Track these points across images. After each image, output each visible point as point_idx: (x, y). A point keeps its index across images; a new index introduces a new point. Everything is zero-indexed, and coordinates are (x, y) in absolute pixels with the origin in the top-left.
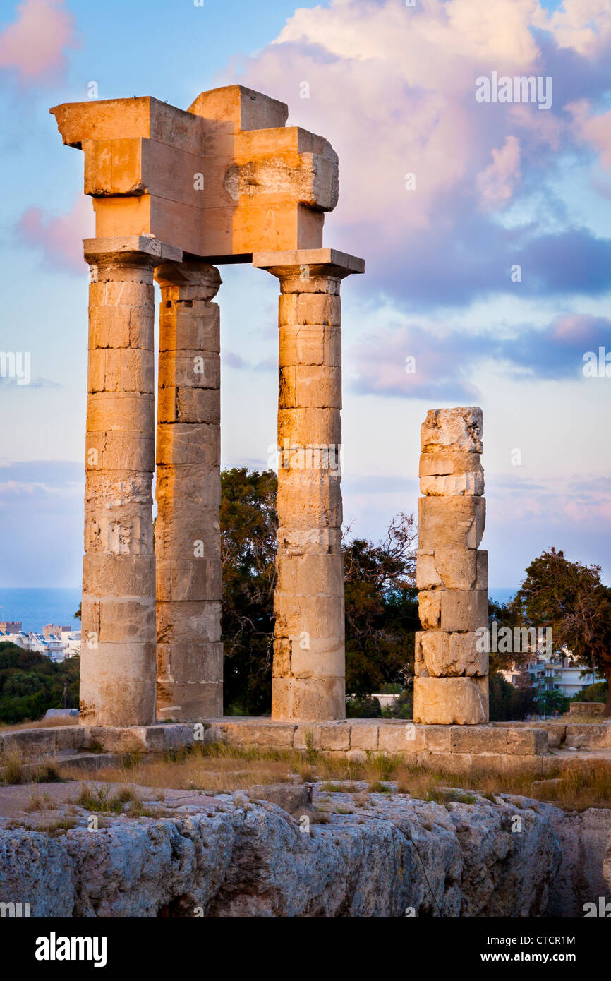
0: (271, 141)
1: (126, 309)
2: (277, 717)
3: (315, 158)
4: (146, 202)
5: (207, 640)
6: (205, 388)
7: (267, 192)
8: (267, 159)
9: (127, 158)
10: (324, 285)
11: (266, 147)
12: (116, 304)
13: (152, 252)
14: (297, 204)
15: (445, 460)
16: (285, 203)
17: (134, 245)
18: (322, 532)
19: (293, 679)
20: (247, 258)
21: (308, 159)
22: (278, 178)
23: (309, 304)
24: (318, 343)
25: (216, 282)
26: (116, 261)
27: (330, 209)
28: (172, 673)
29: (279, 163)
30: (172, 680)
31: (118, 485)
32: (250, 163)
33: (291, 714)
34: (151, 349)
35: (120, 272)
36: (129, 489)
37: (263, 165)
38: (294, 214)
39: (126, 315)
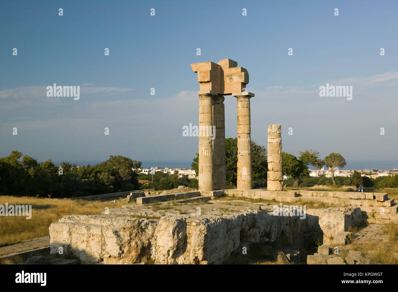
0: (235, 70)
1: (207, 105)
2: (238, 189)
3: (245, 73)
4: (211, 83)
5: (223, 173)
6: (222, 121)
7: (234, 80)
8: (234, 74)
9: (207, 74)
10: (247, 99)
11: (234, 71)
12: (205, 104)
13: (212, 94)
14: (241, 83)
15: (273, 136)
16: (238, 83)
17: (209, 92)
18: (247, 151)
19: (242, 181)
20: (231, 94)
21: (243, 73)
22: (237, 77)
23: (244, 103)
24: (246, 112)
25: (224, 99)
26: (205, 96)
27: (247, 84)
28: (216, 180)
29: (237, 74)
30: (216, 181)
31: (206, 141)
32: (231, 75)
33: (241, 188)
34: (212, 113)
35: (206, 98)
36: (208, 142)
37: (233, 75)
38: (240, 85)
39: (207, 106)
